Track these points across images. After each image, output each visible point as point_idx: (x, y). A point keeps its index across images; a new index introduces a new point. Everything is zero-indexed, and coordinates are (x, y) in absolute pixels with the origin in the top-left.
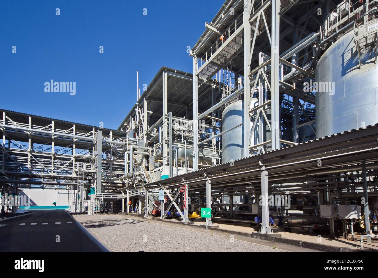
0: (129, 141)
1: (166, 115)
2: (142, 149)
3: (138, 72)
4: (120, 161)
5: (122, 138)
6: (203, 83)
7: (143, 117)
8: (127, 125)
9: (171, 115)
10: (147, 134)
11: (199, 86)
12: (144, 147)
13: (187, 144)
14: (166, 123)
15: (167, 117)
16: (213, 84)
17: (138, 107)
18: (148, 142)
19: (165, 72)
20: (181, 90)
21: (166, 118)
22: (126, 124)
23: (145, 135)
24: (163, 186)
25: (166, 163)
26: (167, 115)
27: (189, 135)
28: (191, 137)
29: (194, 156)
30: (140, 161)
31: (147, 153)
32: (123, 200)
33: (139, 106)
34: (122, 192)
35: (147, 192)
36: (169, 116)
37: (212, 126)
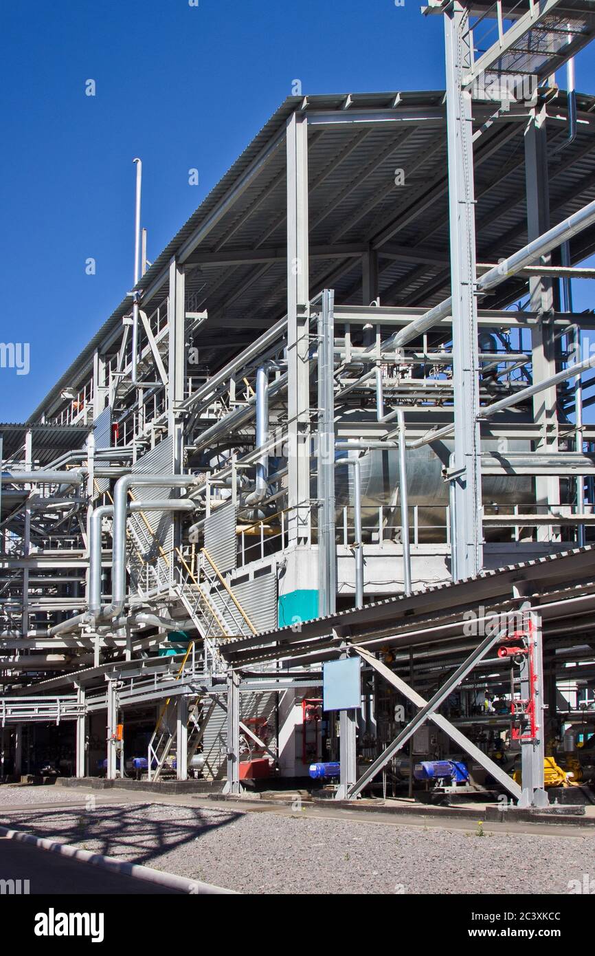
0: (99, 463)
1: (301, 309)
2: (161, 485)
3: (139, 165)
4: (60, 556)
5: (70, 453)
6: (496, 115)
7: (162, 345)
8: (70, 396)
9: (331, 301)
10: (182, 415)
11: (479, 133)
12: (169, 476)
13: (408, 428)
14: (303, 346)
15: (306, 315)
16: (532, 112)
17: (136, 307)
18: (189, 452)
19: (300, 119)
20: (353, 183)
21: (301, 322)
22: (69, 393)
23: (177, 421)
24: (348, 640)
25: (306, 532)
26: (308, 306)
27: (402, 381)
28: (412, 392)
29: (458, 479)
30: (151, 540)
31: (188, 501)
32: (83, 720)
33: (139, 304)
34: (76, 686)
35: (237, 677)
36: (317, 307)
37: (534, 315)
